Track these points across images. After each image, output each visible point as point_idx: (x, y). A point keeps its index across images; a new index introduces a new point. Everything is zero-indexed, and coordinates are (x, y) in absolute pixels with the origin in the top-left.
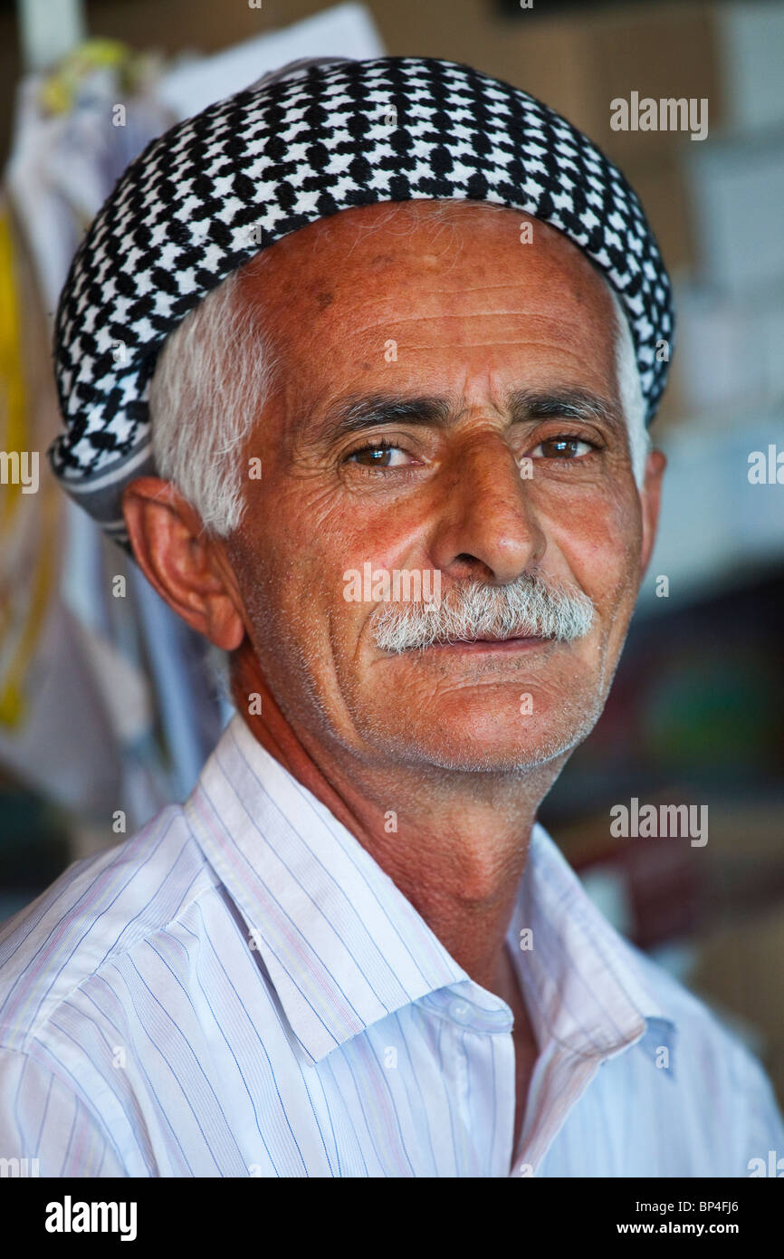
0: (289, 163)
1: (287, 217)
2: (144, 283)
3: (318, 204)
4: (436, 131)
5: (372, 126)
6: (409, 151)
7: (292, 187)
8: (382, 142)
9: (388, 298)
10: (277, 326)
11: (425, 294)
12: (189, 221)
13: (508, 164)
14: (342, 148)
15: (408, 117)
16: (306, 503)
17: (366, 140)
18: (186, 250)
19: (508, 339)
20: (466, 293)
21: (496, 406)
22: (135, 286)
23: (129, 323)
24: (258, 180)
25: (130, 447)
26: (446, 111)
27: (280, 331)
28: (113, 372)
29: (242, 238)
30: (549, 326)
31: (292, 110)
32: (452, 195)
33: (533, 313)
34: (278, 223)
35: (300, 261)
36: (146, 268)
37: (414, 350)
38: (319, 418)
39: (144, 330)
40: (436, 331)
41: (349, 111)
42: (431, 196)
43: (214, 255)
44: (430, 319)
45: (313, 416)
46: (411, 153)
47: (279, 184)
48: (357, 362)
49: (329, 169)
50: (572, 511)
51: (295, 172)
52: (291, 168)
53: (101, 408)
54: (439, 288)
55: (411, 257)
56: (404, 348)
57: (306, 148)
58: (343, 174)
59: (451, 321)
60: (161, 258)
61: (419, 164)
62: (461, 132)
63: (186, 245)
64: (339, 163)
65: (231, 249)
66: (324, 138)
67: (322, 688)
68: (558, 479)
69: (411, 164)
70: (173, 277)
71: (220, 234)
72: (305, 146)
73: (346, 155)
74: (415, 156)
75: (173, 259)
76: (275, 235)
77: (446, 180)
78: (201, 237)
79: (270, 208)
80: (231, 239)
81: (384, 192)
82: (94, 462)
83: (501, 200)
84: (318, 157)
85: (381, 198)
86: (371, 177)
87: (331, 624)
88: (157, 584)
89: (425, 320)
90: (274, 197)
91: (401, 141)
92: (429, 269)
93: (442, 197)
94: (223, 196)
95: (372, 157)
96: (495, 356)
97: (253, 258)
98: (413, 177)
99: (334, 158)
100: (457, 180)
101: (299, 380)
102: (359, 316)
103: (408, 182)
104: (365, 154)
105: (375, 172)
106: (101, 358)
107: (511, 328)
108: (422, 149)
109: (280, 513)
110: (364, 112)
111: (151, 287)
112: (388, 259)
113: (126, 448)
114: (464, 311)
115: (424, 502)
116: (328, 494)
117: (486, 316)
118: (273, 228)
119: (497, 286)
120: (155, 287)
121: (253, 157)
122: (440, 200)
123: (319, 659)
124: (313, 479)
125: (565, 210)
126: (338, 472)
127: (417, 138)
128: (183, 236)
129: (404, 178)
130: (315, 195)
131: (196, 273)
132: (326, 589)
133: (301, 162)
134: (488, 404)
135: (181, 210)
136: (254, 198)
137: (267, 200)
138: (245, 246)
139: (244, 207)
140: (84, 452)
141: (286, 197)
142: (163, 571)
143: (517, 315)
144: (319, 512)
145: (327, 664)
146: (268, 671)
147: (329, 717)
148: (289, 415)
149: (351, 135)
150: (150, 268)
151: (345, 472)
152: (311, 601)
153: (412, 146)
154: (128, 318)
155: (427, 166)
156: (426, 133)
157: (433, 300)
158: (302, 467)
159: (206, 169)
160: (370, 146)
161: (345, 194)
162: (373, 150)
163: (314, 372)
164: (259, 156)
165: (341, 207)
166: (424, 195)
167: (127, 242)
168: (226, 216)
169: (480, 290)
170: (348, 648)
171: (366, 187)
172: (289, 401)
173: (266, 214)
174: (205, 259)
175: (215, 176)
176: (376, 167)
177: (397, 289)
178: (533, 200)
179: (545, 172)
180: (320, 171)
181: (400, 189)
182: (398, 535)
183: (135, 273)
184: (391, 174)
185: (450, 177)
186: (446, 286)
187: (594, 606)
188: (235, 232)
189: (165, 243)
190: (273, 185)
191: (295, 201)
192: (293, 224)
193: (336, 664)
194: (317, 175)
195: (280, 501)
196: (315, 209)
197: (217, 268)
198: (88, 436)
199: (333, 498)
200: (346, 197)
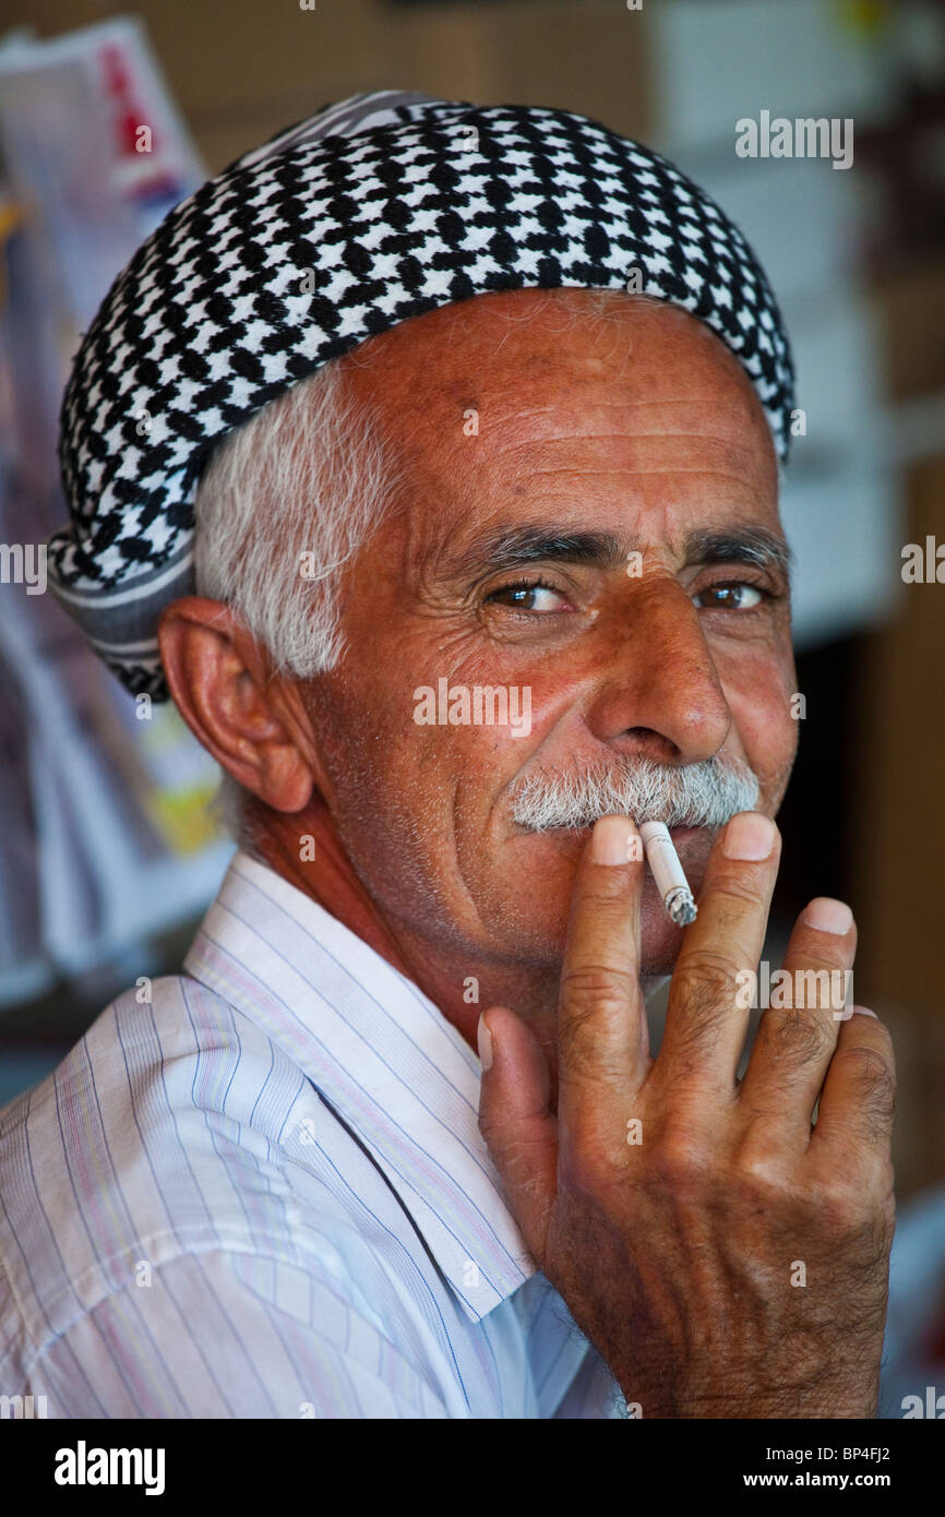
0: (415, 233)
1: (412, 299)
2: (219, 365)
3: (451, 287)
4: (587, 204)
5: (514, 195)
6: (560, 228)
7: (419, 263)
8: (528, 215)
9: (547, 409)
10: (402, 433)
11: (590, 408)
12: (285, 296)
13: (667, 249)
14: (481, 220)
15: (555, 185)
16: (437, 647)
17: (509, 212)
18: (279, 330)
19: (685, 465)
20: (637, 407)
21: (671, 547)
22: (208, 369)
23: (194, 412)
24: (375, 251)
25: (167, 558)
26: (596, 181)
27: (407, 441)
28: (165, 469)
29: (352, 321)
30: (727, 451)
31: (412, 167)
32: (607, 284)
33: (710, 435)
34: (400, 306)
35: (430, 355)
36: (225, 348)
37: (579, 474)
38: (457, 550)
39: (212, 421)
40: (600, 451)
41: (485, 174)
42: (584, 285)
43: (314, 338)
44: (597, 438)
45: (450, 548)
46: (563, 230)
47: (402, 259)
48: (507, 484)
49: (466, 245)
50: (744, 672)
51: (423, 246)
52: (418, 239)
53: (139, 510)
54: (606, 399)
55: (572, 361)
56: (565, 471)
57: (436, 217)
58: (483, 252)
59: (622, 441)
60: (245, 337)
61: (572, 245)
62: (615, 207)
63: (278, 324)
64: (478, 238)
65: (337, 333)
66: (458, 206)
67: (438, 869)
68: (728, 635)
69: (562, 244)
70: (259, 362)
71: (324, 313)
72: (435, 214)
73: (485, 229)
74: (568, 235)
75: (260, 339)
76: (394, 320)
77: (602, 265)
78: (299, 315)
79: (390, 287)
80: (338, 320)
81: (531, 277)
82: (119, 573)
83: (661, 293)
84: (451, 229)
85: (527, 283)
86: (517, 258)
87: (458, 792)
88: (197, 727)
89: (591, 438)
90: (396, 274)
91: (550, 215)
92: (594, 376)
93: (598, 286)
94: (330, 268)
95: (518, 233)
96: (672, 486)
97: (362, 344)
98: (566, 260)
99: (471, 231)
100: (615, 267)
101: (430, 501)
102: (513, 427)
103: (559, 266)
104: (508, 229)
105: (520, 252)
106: (151, 452)
107: (687, 453)
108: (574, 226)
109: (400, 657)
110: (503, 177)
111: (228, 370)
112: (545, 361)
113: (161, 558)
114: (635, 430)
115: (584, 656)
116: (465, 637)
117: (660, 437)
118: (393, 311)
119: (670, 400)
120: (233, 371)
121: (368, 223)
122: (596, 289)
123: (437, 835)
124: (447, 621)
125: (724, 306)
126: (478, 613)
127: (568, 212)
128: (276, 313)
129: (555, 261)
130: (449, 275)
131: (289, 358)
132: (457, 750)
133: (431, 233)
134: (662, 544)
135: (274, 281)
136: (370, 274)
137: (387, 277)
138: (356, 331)
139: (357, 283)
140: (110, 561)
141: (411, 274)
142: (208, 712)
143: (693, 437)
144: (454, 658)
145: (447, 840)
146: (351, 841)
147: (445, 903)
148: (413, 542)
149: (491, 203)
150: (229, 348)
151: (486, 613)
152: (435, 762)
153: (563, 223)
154: (194, 406)
155: (581, 247)
156: (577, 207)
157: (600, 414)
158: (432, 607)
159: (307, 232)
160: (514, 219)
161: (485, 277)
162: (518, 224)
163: (452, 493)
164: (376, 222)
165: (478, 292)
166: (577, 283)
167: (196, 312)
168: (333, 292)
169: (653, 405)
170: (475, 822)
171: (511, 269)
172: (414, 525)
173: (385, 294)
174: (303, 343)
175: (319, 243)
176: (521, 245)
177: (559, 399)
178: (694, 294)
179: (704, 260)
180: (454, 246)
181: (550, 274)
182: (552, 692)
183: (207, 353)
184: (539, 255)
185: (608, 263)
186: (614, 398)
187: (760, 786)
188: (344, 312)
189: (251, 319)
190: (394, 259)
191: (423, 281)
192: (420, 308)
193: (458, 841)
194: (450, 251)
195: (401, 642)
196: (447, 292)
197: (317, 354)
198: (118, 543)
199: (471, 643)
200: (486, 280)
